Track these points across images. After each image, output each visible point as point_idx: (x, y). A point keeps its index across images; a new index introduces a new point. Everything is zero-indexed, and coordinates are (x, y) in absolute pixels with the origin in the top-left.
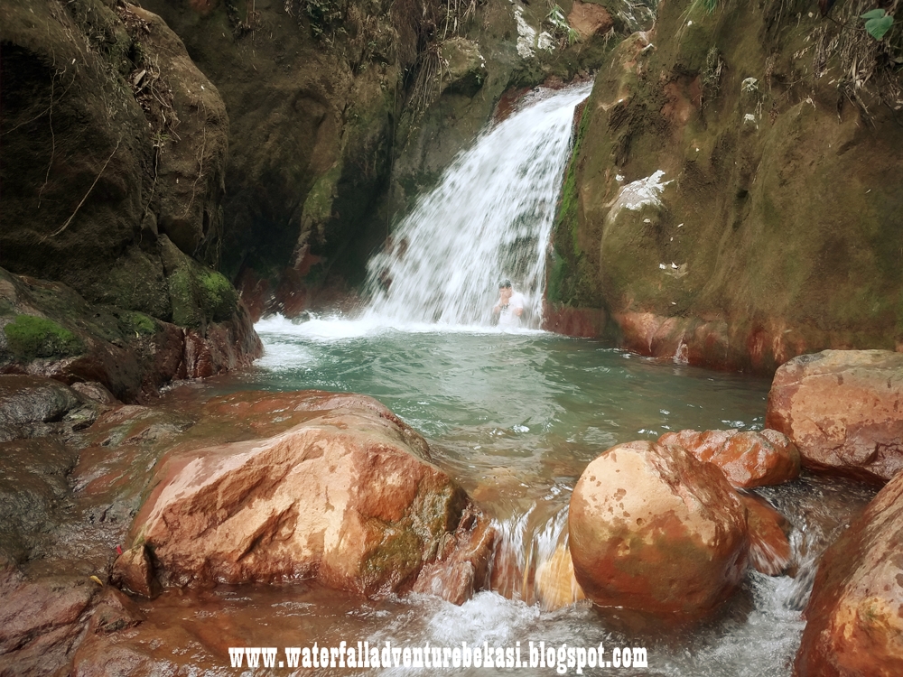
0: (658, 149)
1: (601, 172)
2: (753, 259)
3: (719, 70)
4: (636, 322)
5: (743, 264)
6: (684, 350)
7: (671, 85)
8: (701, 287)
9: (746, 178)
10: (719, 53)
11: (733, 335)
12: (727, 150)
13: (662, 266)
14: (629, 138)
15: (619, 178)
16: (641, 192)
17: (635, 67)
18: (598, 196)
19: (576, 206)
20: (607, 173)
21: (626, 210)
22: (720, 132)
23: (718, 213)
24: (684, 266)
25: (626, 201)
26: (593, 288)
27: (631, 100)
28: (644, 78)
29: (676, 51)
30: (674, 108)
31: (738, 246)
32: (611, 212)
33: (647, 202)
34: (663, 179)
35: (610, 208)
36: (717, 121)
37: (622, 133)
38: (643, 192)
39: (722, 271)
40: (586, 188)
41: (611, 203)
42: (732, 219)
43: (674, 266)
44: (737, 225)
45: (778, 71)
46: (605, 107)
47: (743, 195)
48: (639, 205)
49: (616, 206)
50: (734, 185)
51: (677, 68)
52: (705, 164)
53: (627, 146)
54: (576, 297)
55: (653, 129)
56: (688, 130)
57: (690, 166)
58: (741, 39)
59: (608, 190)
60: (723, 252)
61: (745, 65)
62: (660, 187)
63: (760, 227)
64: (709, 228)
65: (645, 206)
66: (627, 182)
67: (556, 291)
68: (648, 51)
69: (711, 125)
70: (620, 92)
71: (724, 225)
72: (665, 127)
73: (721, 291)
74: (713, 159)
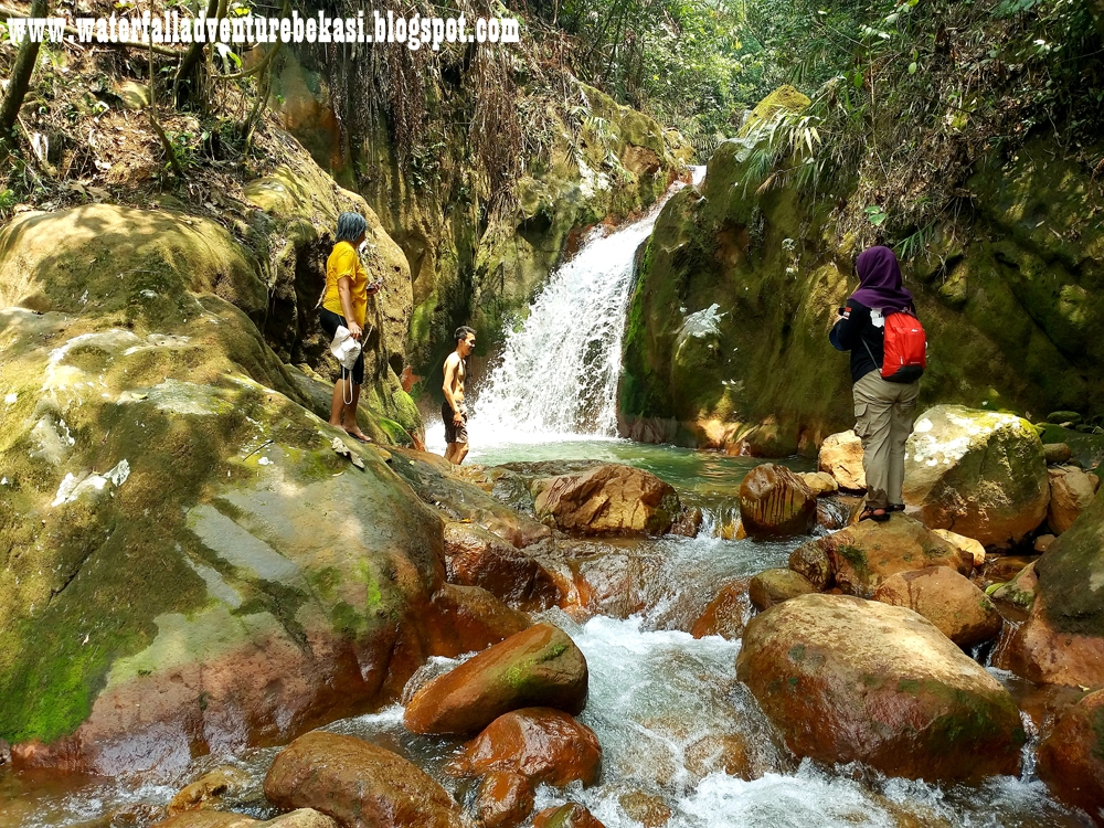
0: (713, 286)
1: (668, 305)
2: (797, 377)
3: (762, 226)
4: (705, 427)
5: (789, 381)
6: (747, 448)
7: (723, 234)
8: (756, 399)
9: (789, 316)
10: (761, 211)
11: (785, 434)
12: (773, 293)
13: (724, 383)
14: (689, 276)
15: (682, 309)
16: (704, 323)
17: (692, 216)
18: (666, 324)
19: (644, 331)
20: (672, 306)
21: (693, 338)
22: (765, 277)
23: (766, 340)
24: (741, 382)
25: (692, 330)
26: (664, 401)
27: (690, 245)
28: (699, 226)
29: (727, 206)
30: (725, 253)
31: (784, 366)
32: (679, 338)
33: (709, 331)
34: (718, 311)
35: (677, 335)
36: (761, 266)
37: (683, 272)
38: (704, 322)
39: (772, 387)
40: (654, 317)
41: (678, 330)
42: (779, 346)
43: (733, 382)
44: (783, 351)
45: (809, 238)
46: (668, 250)
47: (787, 330)
48: (703, 333)
49: (683, 333)
50: (778, 321)
51: (727, 221)
52: (753, 301)
53: (686, 284)
54: (648, 409)
55: (708, 269)
56: (738, 272)
57: (742, 302)
58: (778, 203)
59: (675, 320)
60: (772, 371)
61: (783, 225)
62: (717, 317)
63: (802, 353)
64: (760, 351)
65: (708, 334)
66: (689, 313)
67: (629, 404)
68: (702, 203)
69: (756, 269)
70: (679, 237)
71: (772, 350)
72: (718, 270)
73: (773, 400)
74: (760, 298)
